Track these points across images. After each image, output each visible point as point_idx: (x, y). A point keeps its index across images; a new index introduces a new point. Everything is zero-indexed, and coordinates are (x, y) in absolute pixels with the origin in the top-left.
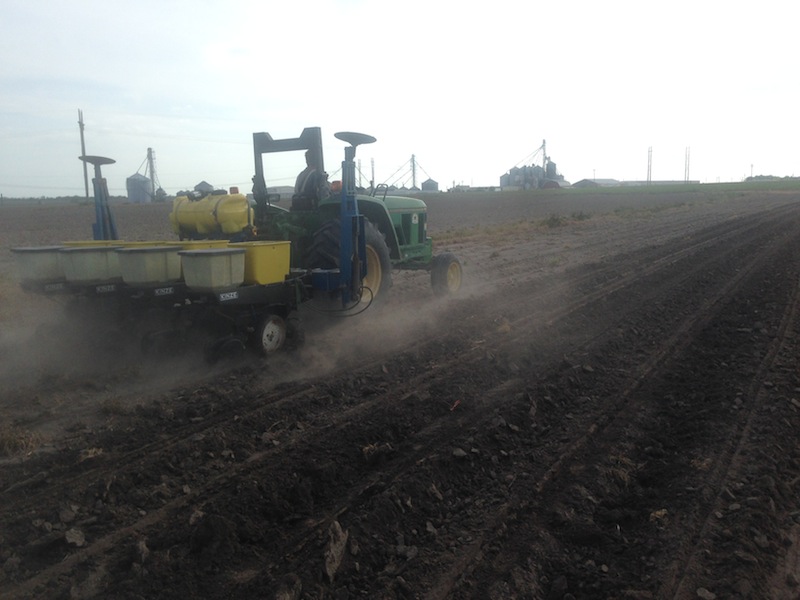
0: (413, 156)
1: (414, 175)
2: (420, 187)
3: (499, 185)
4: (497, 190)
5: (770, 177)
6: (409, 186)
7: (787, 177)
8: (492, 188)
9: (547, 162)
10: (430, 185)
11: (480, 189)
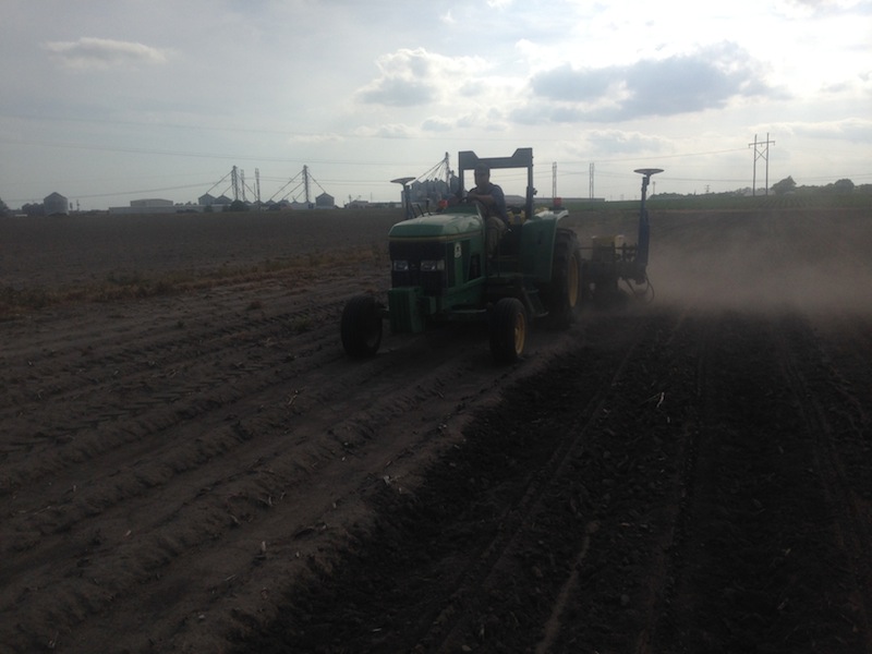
0: (305, 167)
1: (307, 188)
2: (313, 201)
3: (400, 201)
4: (397, 206)
5: (674, 195)
6: (302, 200)
7: (690, 195)
8: (392, 205)
9: (450, 176)
10: (325, 199)
11: (379, 205)
